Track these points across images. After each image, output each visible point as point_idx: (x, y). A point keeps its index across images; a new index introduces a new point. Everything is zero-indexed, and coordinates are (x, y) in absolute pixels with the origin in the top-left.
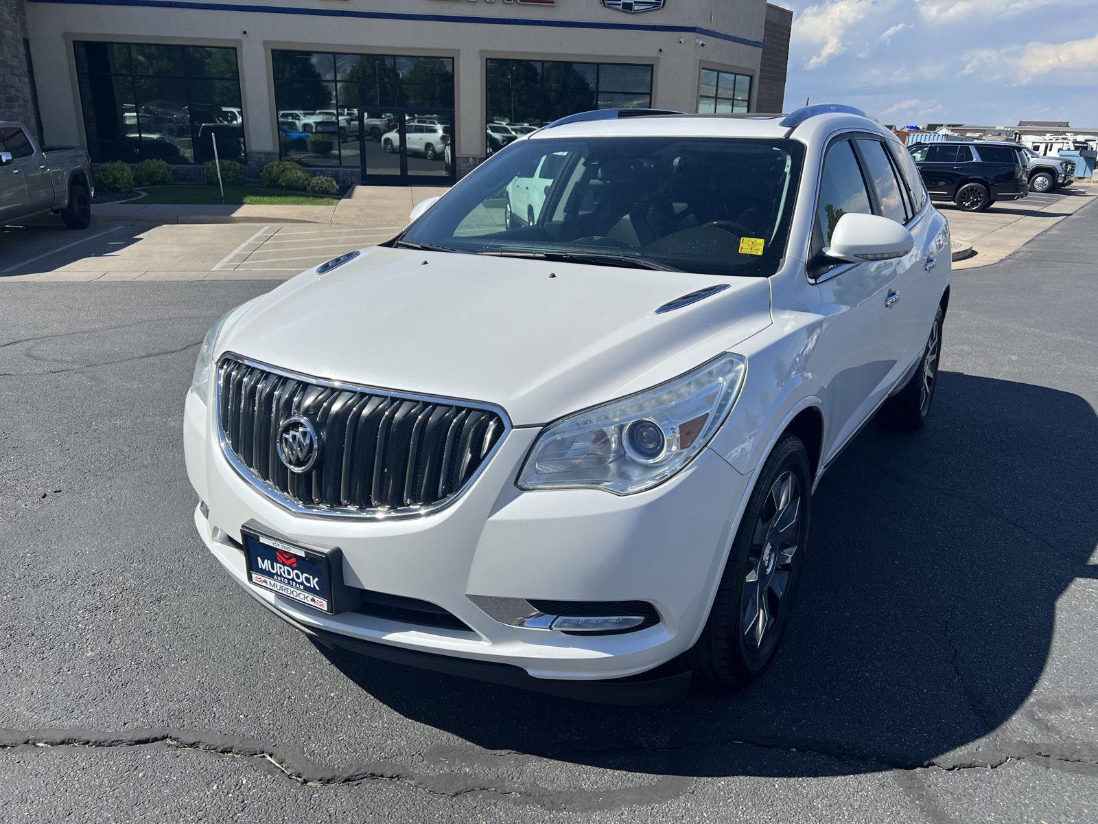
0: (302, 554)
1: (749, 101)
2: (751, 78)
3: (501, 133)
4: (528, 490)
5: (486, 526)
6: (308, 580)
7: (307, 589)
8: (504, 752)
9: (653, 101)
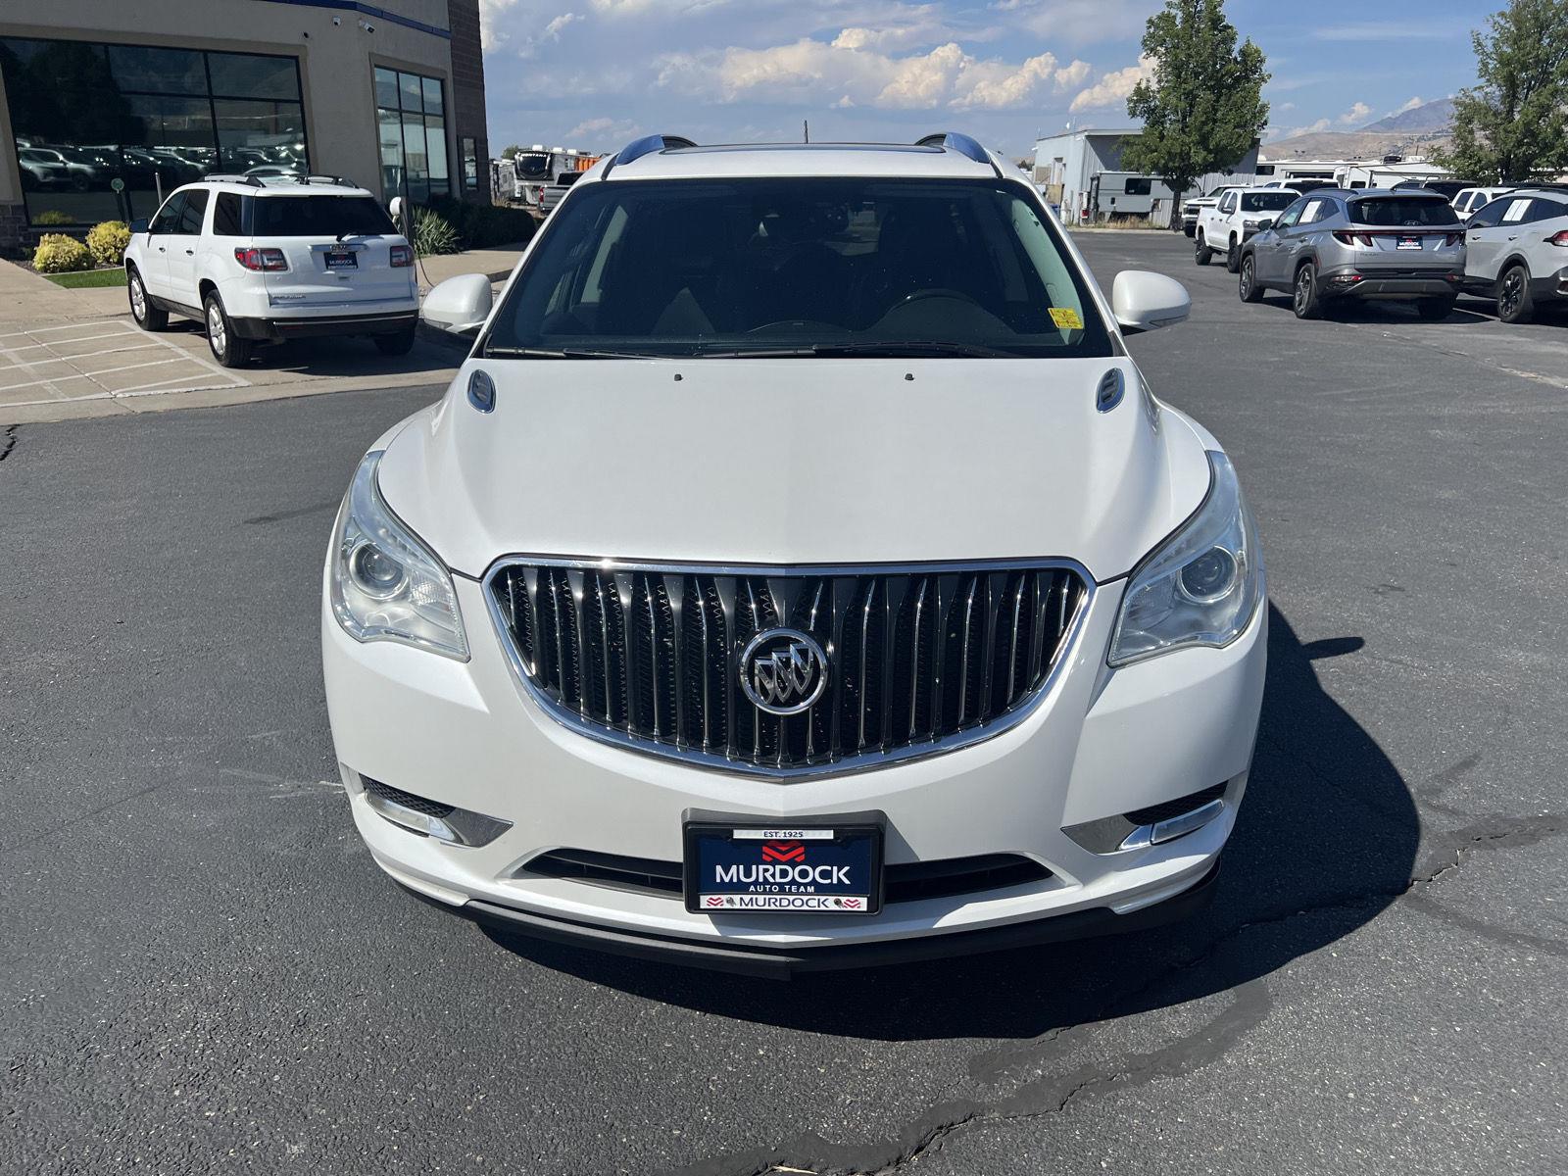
0: (829, 835)
1: (445, 115)
2: (443, 82)
3: (37, 161)
4: (1123, 665)
5: (1085, 724)
6: (825, 874)
7: (821, 889)
8: (1050, 1034)
9: (306, 115)
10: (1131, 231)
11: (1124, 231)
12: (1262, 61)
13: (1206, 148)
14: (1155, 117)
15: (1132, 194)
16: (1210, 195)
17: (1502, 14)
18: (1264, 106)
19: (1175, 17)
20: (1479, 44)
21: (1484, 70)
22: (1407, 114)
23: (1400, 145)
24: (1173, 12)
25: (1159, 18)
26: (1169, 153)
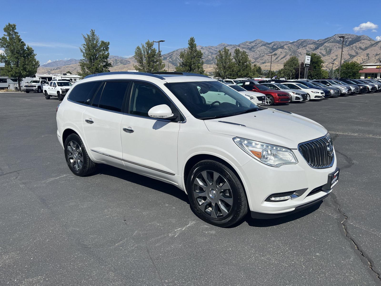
10: (6, 92)
11: (5, 92)
12: (33, 51)
13: (26, 71)
14: (8, 63)
15: (2, 82)
16: (30, 83)
17: (84, 44)
18: (38, 61)
19: (6, 38)
20: (82, 50)
21: (84, 56)
22: (49, 64)
23: (49, 71)
24: (6, 37)
25: (2, 38)
26: (15, 72)
